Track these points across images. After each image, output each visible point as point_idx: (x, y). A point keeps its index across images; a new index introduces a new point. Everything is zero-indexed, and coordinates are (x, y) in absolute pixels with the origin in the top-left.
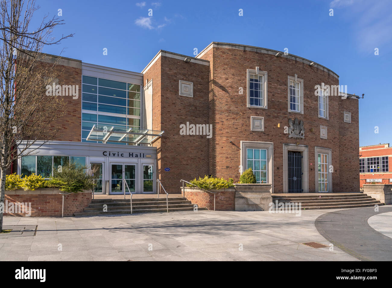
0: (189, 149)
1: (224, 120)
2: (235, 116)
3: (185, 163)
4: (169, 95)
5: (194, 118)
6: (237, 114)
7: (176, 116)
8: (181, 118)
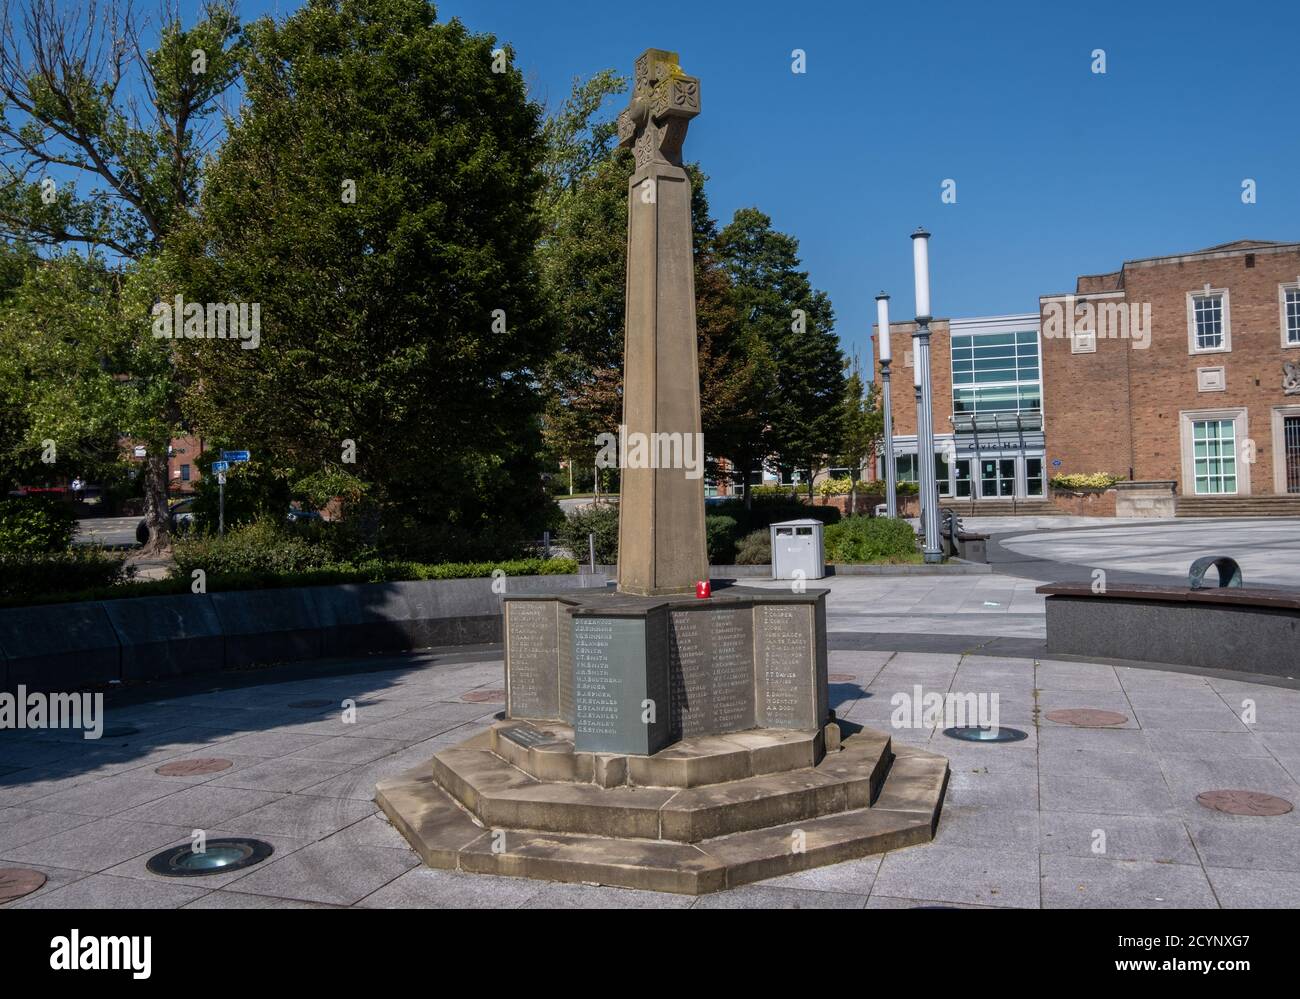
0: (1093, 430)
1: (1148, 381)
2: (1167, 371)
3: (1085, 451)
4: (1055, 357)
5: (1099, 383)
6: (1170, 368)
7: (1068, 384)
8: (1077, 387)
